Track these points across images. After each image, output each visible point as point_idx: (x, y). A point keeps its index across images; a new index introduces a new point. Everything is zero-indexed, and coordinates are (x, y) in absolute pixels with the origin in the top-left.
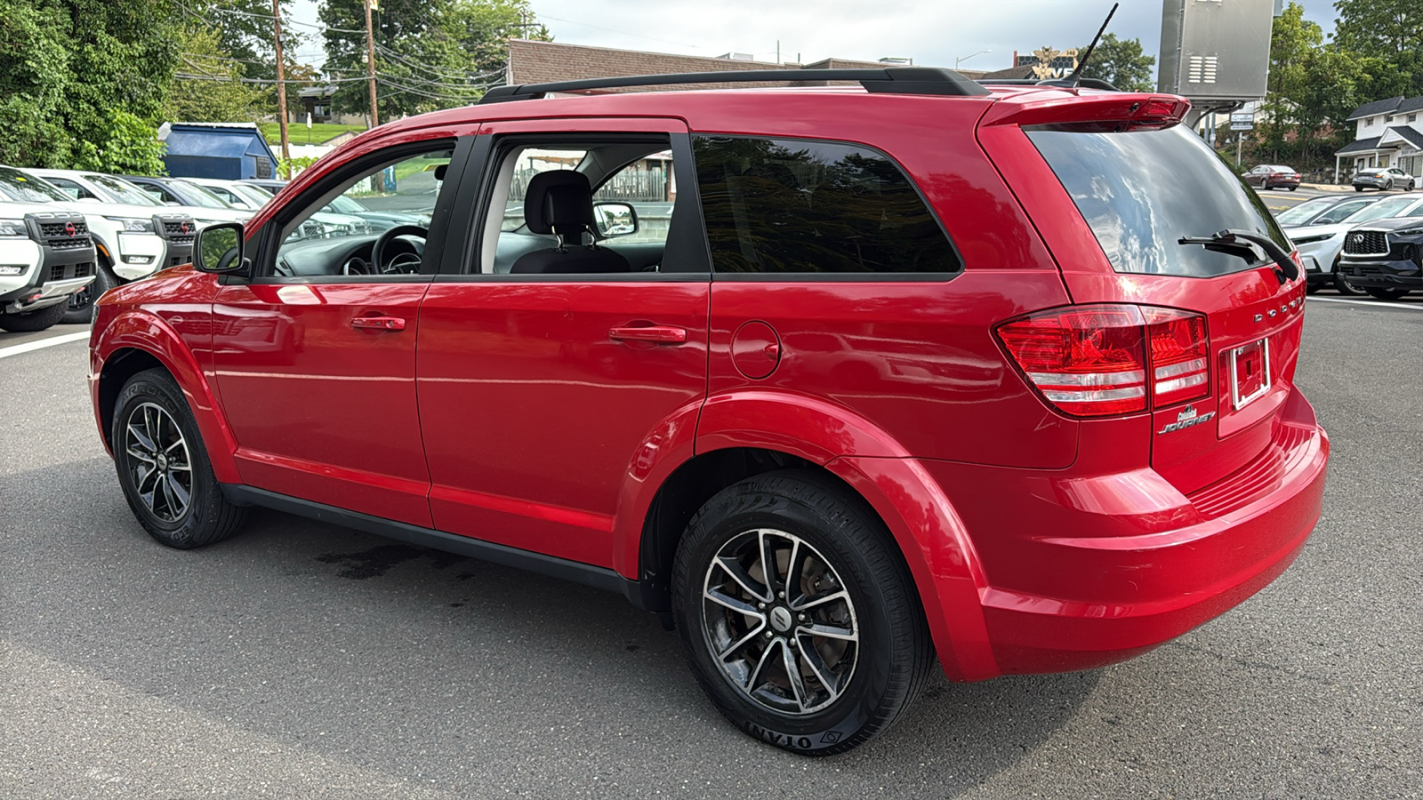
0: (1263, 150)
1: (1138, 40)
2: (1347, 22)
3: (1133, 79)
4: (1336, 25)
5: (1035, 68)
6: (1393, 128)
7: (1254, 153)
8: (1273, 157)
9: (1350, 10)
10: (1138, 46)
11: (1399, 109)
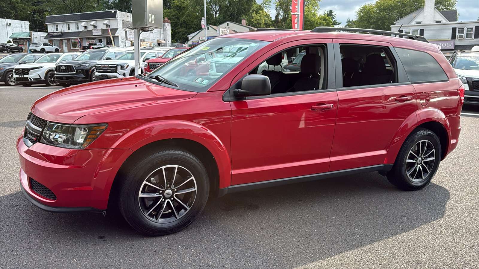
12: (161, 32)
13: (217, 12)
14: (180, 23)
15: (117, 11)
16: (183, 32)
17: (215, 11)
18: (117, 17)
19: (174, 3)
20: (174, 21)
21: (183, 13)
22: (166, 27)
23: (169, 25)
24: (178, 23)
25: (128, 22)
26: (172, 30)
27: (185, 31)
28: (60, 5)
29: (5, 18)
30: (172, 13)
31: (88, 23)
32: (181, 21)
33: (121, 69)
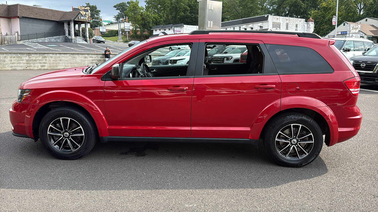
0: (133, 36)
1: (95, 5)
2: (148, 6)
3: (96, 16)
4: (145, 6)
5: (81, 12)
6: (162, 32)
7: (131, 37)
8: (135, 38)
9: (148, 3)
10: (96, 7)
11: (162, 28)
12: (305, 30)
13: (361, 10)
14: (325, 21)
15: (269, 15)
16: (327, 28)
17: (359, 9)
18: (268, 20)
19: (322, 5)
20: (319, 20)
21: (329, 12)
22: (310, 25)
23: (312, 23)
24: (324, 21)
25: (277, 24)
26: (315, 27)
27: (329, 27)
28: (234, 14)
29: (196, 25)
30: (319, 13)
31: (247, 26)
32: (326, 19)
33: (227, 60)
